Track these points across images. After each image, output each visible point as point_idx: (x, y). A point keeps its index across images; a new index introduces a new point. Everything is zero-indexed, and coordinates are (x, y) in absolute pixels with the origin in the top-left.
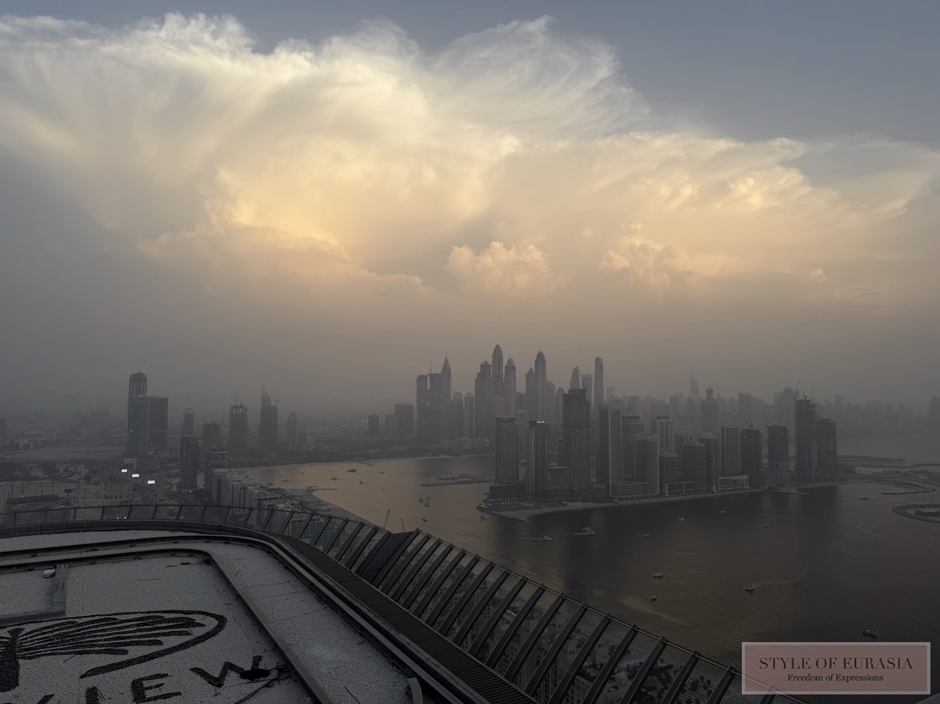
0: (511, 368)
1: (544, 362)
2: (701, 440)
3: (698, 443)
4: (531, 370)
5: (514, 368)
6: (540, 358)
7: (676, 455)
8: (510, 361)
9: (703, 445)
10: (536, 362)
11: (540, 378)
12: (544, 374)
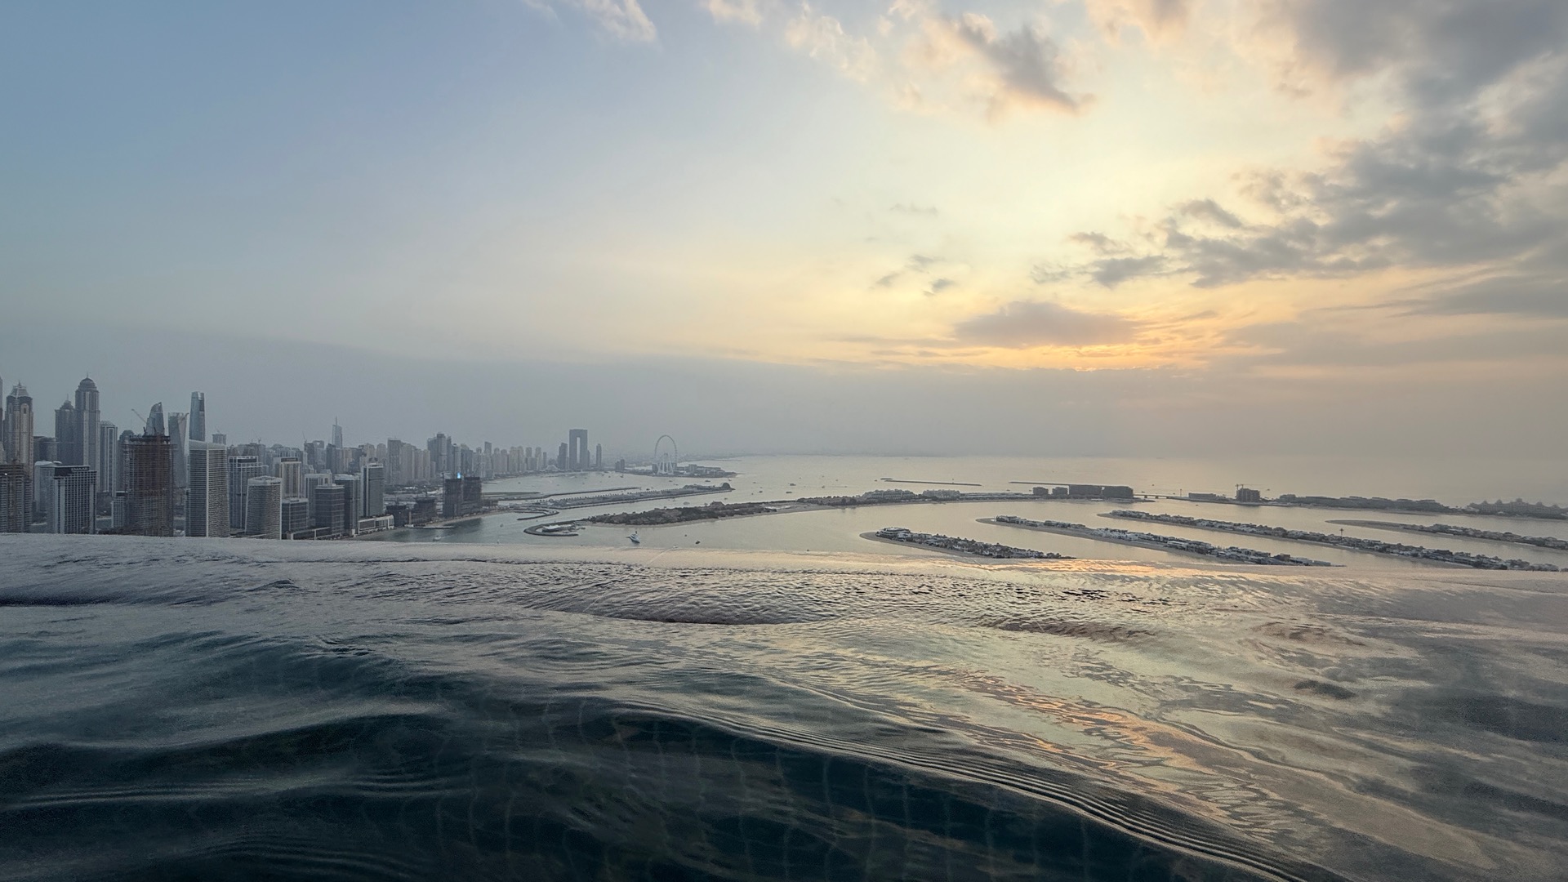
0: (21, 399)
1: (94, 394)
2: (339, 483)
3: (334, 485)
4: (67, 405)
5: (27, 400)
6: (87, 388)
7: (306, 500)
8: (19, 389)
9: (342, 487)
10: (78, 393)
11: (86, 416)
12: (94, 411)
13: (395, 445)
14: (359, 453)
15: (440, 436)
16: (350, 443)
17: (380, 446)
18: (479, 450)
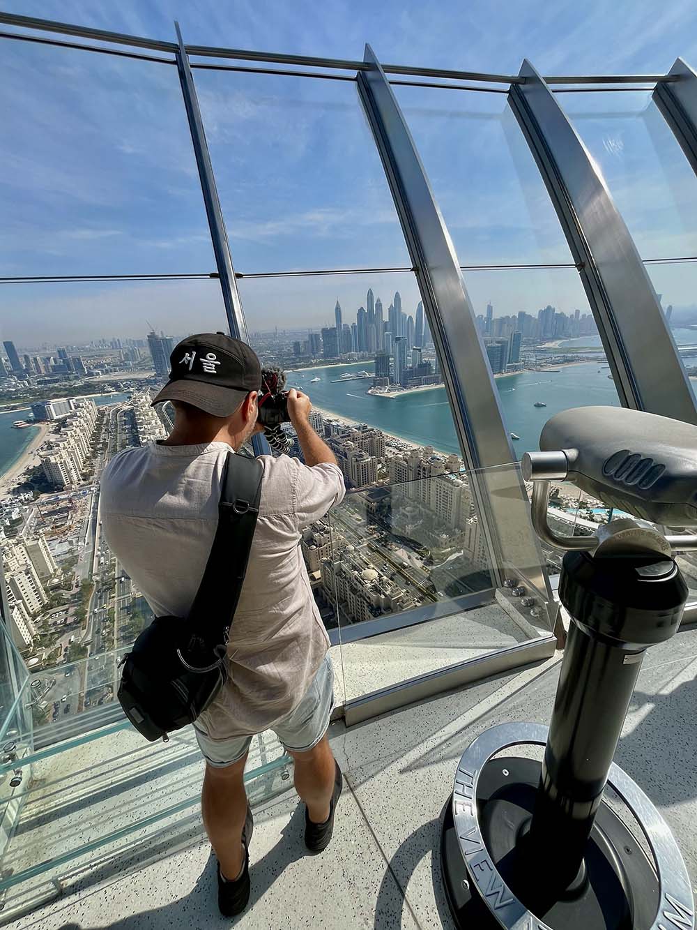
0: (379, 305)
1: (400, 299)
4: (392, 306)
5: (381, 305)
6: (397, 296)
8: (378, 300)
10: (395, 300)
11: (397, 310)
12: (400, 308)
13: (522, 314)
14: (502, 321)
15: (549, 308)
16: (496, 315)
17: (514, 317)
18: (572, 316)
